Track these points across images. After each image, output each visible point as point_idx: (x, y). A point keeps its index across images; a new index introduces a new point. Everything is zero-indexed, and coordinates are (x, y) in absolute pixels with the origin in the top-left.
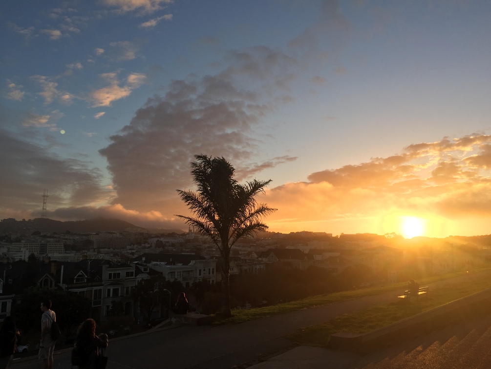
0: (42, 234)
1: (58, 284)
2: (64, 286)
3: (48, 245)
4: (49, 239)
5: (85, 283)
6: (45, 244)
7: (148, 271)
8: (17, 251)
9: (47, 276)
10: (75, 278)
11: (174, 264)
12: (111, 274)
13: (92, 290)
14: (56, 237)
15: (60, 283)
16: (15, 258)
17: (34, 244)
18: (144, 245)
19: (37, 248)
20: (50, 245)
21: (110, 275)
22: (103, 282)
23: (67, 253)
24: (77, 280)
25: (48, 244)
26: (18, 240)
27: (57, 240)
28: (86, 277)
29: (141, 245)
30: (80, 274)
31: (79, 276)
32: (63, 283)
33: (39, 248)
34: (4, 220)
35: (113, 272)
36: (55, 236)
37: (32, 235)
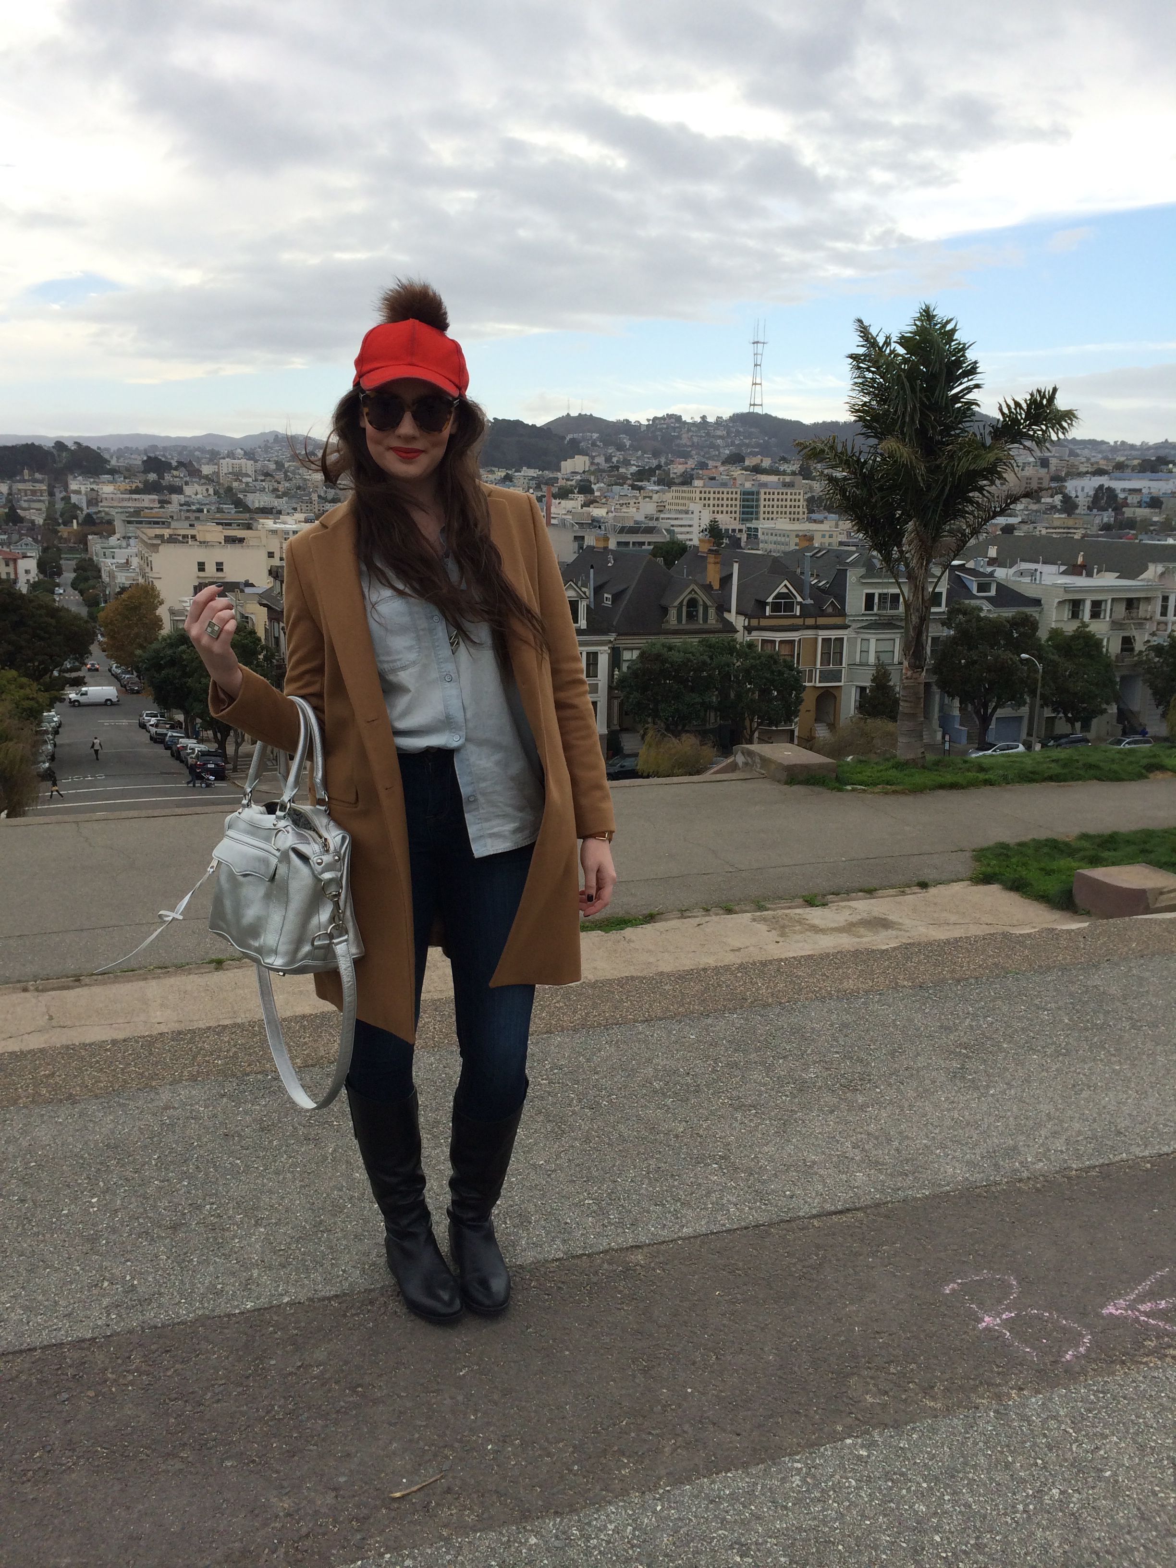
0: (747, 463)
1: (726, 615)
2: (739, 622)
3: (762, 496)
4: (764, 478)
5: (795, 616)
6: (752, 493)
7: (993, 592)
8: (680, 512)
9: (693, 590)
10: (770, 600)
11: (1090, 575)
12: (873, 594)
13: (816, 639)
14: (784, 473)
15: (730, 611)
16: (676, 529)
17: (725, 490)
18: (1049, 500)
19: (734, 502)
20: (767, 496)
21: (870, 597)
22: (848, 619)
23: (815, 521)
24: (776, 607)
25: (762, 491)
26: (687, 480)
27: (788, 479)
28: (799, 599)
29: (1038, 501)
30: (781, 589)
31: (779, 596)
32: (738, 613)
33: (738, 503)
34: (655, 419)
35: (877, 592)
36: (782, 468)
37: (723, 463)
